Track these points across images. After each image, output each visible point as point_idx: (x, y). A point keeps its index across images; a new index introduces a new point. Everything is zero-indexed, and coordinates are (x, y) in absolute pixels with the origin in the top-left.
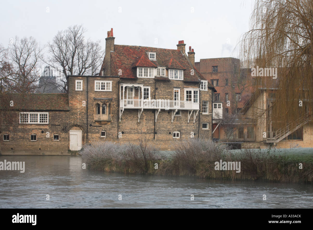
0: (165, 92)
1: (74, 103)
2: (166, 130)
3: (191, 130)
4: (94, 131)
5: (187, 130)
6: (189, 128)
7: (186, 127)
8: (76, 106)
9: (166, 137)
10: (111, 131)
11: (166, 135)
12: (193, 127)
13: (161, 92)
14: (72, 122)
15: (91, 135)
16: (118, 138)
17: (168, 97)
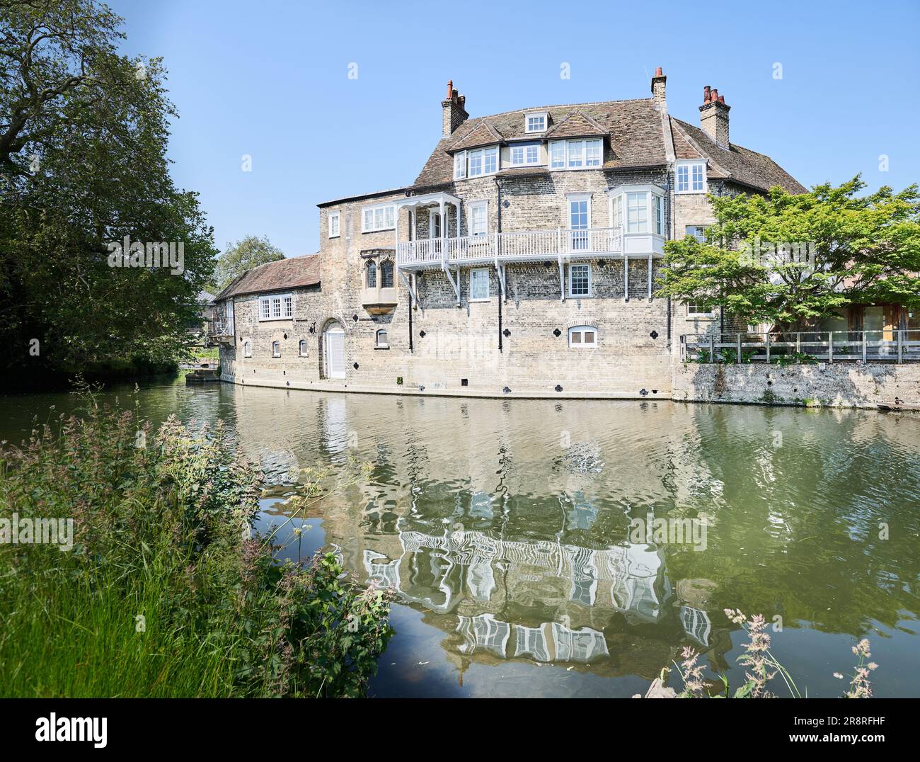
0: (537, 211)
1: (327, 268)
2: (542, 325)
3: (638, 321)
4: (361, 330)
5: (622, 321)
6: (629, 315)
7: (618, 313)
8: (330, 273)
9: (542, 344)
10: (397, 331)
11: (542, 338)
12: (648, 310)
13: (520, 212)
14: (324, 311)
15: (357, 342)
16: (411, 348)
17: (547, 224)
